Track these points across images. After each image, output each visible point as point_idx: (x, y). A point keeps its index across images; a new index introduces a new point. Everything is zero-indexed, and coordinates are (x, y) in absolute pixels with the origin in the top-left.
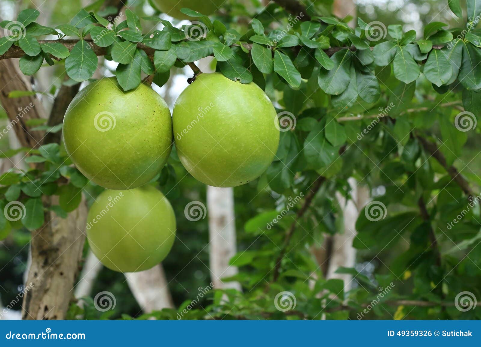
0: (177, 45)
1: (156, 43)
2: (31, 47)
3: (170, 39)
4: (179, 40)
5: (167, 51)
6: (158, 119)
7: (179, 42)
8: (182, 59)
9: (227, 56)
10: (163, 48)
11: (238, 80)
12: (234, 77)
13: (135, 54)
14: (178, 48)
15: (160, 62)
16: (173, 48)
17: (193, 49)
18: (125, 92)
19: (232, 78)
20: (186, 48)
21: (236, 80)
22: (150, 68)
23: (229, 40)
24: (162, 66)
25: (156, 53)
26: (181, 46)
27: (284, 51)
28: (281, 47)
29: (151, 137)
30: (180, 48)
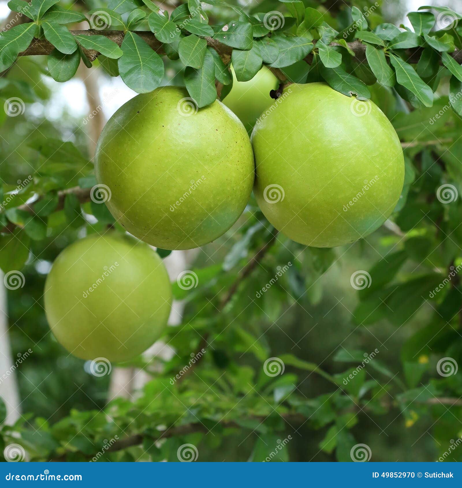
0: (260, 42)
1: (233, 38)
2: (63, 41)
3: (252, 34)
4: (263, 36)
5: (249, 51)
6: (242, 149)
7: (262, 38)
8: (269, 63)
9: (336, 61)
10: (243, 47)
11: (354, 95)
12: (348, 91)
13: (205, 54)
14: (262, 46)
15: (241, 67)
16: (255, 47)
17: (282, 48)
18: (200, 109)
19: (344, 91)
20: (273, 48)
21: (351, 95)
22: (226, 75)
23: (327, 36)
24: (245, 72)
25: (234, 53)
26: (265, 44)
27: (399, 55)
28: (395, 48)
29: (234, 174)
30: (264, 47)
